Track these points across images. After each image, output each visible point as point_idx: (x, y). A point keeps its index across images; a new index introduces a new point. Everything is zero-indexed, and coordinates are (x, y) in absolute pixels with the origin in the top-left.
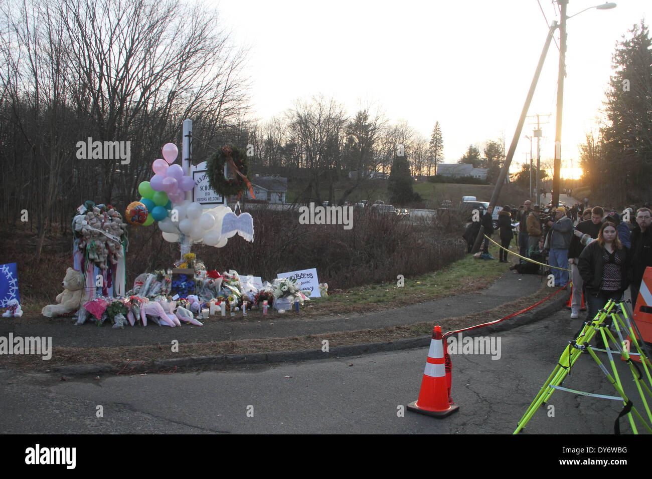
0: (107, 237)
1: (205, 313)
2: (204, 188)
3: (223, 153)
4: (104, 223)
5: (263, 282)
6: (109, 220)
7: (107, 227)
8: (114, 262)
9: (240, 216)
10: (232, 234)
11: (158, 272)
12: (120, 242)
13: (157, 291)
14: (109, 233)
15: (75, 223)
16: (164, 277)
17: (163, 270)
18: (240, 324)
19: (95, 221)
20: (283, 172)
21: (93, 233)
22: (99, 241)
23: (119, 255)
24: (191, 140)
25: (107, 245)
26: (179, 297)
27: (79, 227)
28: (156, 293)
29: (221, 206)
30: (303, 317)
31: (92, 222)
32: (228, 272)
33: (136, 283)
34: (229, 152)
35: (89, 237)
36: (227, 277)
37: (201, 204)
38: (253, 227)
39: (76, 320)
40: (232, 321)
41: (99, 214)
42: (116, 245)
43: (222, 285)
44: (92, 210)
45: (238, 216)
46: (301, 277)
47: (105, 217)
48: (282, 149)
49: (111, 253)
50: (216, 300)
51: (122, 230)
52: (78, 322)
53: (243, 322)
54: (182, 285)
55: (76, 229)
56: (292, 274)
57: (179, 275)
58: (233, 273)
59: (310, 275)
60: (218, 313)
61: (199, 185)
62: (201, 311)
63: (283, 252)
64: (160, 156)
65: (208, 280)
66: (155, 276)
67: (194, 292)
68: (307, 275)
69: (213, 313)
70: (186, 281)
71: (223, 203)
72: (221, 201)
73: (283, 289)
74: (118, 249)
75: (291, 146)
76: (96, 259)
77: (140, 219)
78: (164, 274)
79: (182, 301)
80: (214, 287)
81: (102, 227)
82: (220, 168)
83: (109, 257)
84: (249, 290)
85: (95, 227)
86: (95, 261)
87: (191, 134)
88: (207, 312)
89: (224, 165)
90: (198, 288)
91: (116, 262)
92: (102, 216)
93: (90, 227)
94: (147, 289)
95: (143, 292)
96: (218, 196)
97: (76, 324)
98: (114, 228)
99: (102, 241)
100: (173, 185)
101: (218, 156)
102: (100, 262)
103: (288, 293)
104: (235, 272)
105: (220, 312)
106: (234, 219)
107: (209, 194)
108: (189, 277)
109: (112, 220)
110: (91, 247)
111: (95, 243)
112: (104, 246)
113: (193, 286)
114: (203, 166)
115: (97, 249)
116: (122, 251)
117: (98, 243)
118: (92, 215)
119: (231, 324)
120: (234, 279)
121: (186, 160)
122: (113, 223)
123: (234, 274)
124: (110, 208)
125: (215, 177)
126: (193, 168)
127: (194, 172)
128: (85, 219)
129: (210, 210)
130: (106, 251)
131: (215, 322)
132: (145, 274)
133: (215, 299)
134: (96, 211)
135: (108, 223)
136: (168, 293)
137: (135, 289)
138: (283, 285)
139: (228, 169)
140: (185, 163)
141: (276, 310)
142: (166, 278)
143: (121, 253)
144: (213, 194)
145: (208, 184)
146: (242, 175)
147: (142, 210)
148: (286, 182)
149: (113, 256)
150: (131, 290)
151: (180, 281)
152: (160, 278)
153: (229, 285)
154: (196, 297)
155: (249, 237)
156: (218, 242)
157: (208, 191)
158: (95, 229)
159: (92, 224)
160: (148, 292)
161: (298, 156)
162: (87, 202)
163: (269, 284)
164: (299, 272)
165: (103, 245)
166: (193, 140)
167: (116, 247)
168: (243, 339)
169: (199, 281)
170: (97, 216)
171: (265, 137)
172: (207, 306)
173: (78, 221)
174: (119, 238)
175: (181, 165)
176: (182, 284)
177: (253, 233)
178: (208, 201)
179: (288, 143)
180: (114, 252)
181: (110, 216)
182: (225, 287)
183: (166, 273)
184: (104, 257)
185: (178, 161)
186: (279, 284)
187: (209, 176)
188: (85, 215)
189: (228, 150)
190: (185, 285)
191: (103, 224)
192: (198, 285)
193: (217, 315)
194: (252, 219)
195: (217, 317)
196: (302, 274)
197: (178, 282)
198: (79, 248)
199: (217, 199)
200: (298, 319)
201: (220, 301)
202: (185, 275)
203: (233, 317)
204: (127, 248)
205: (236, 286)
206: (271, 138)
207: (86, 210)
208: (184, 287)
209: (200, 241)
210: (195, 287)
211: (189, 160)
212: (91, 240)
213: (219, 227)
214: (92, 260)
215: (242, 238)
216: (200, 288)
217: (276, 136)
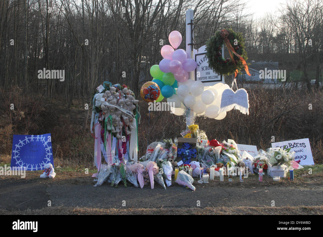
0: (122, 112)
1: (206, 178)
2: (205, 68)
3: (220, 36)
4: (119, 99)
5: (258, 150)
6: (124, 97)
7: (122, 103)
8: (128, 132)
9: (236, 91)
10: (229, 108)
11: (166, 141)
12: (133, 116)
13: (164, 157)
14: (123, 108)
15: (95, 100)
16: (171, 145)
17: (171, 139)
18: (237, 189)
19: (112, 98)
20: (275, 57)
21: (109, 109)
22: (115, 115)
23: (132, 127)
24: (193, 28)
25: (122, 118)
26: (182, 163)
27: (98, 103)
28: (164, 159)
29: (220, 84)
30: (298, 185)
31: (109, 99)
32: (227, 141)
33: (148, 150)
34: (226, 35)
35: (107, 111)
36: (226, 145)
37: (203, 82)
38: (248, 101)
39: (96, 182)
40: (230, 186)
41: (115, 92)
42: (129, 118)
43: (221, 153)
44: (109, 89)
45: (235, 91)
46: (294, 146)
47: (120, 95)
48: (274, 38)
49: (125, 125)
50: (216, 166)
51: (134, 106)
52: (97, 183)
53: (239, 188)
54: (186, 153)
55: (96, 105)
56: (286, 143)
57: (183, 144)
58: (230, 142)
59: (303, 144)
60: (217, 178)
61: (201, 66)
62: (202, 177)
63: (276, 123)
64: (167, 43)
65: (208, 148)
66: (164, 144)
67: (197, 158)
68: (300, 144)
69: (212, 178)
70: (189, 149)
71: (221, 80)
72: (219, 79)
73: (277, 157)
74: (131, 121)
75: (281, 36)
76: (113, 130)
77: (152, 97)
78: (172, 143)
79: (186, 167)
80: (214, 155)
81: (117, 103)
82: (218, 49)
83: (123, 128)
84: (245, 158)
85: (111, 103)
86: (113, 132)
87: (193, 22)
88: (207, 177)
89: (221, 46)
90: (200, 155)
91: (130, 132)
92: (118, 94)
93: (107, 104)
94: (156, 156)
95: (153, 158)
96: (217, 75)
97: (95, 186)
98: (127, 104)
99: (118, 116)
100: (178, 66)
101: (215, 39)
102: (116, 133)
103: (282, 161)
104: (233, 141)
105: (219, 177)
106: (231, 95)
107: (209, 74)
108: (192, 146)
109: (126, 97)
110: (108, 120)
111: (112, 117)
112: (120, 119)
113: (195, 153)
114: (203, 49)
115: (113, 122)
116: (135, 123)
117: (114, 116)
118: (109, 93)
119: (229, 189)
120: (231, 147)
121: (189, 45)
122: (126, 100)
123: (232, 143)
124: (124, 87)
125: (213, 57)
126: (195, 52)
127: (196, 55)
128: (103, 97)
129: (211, 87)
130: (121, 123)
131: (213, 186)
132: (156, 142)
133: (214, 165)
134: (113, 90)
135: (122, 100)
136: (174, 159)
137: (147, 155)
138: (277, 153)
139: (225, 50)
140: (188, 47)
141: (271, 178)
142: (172, 146)
143: (134, 125)
144: (212, 73)
145: (207, 65)
146: (238, 55)
147: (154, 90)
148: (278, 66)
149: (127, 128)
150: (144, 156)
151: (185, 149)
152: (168, 146)
153: (227, 152)
154: (197, 163)
155: (245, 111)
156: (218, 115)
157: (208, 71)
158: (112, 105)
159: (109, 101)
160: (157, 158)
161: (287, 44)
162: (105, 82)
163: (264, 152)
164: (292, 142)
165: (118, 119)
166: (194, 27)
167: (129, 120)
168: (239, 206)
169: (201, 149)
170: (113, 94)
171: (260, 30)
172: (207, 172)
173: (98, 98)
174: (132, 113)
175: (185, 50)
176: (187, 151)
177: (249, 107)
178: (208, 80)
179: (279, 33)
180: (128, 124)
181: (125, 94)
182: (223, 154)
183: (173, 142)
184: (119, 129)
185: (183, 46)
186: (273, 153)
187: (209, 57)
188: (103, 94)
189: (225, 33)
190: (188, 152)
191: (118, 101)
192: (200, 153)
193: (216, 180)
194: (247, 94)
195: (216, 182)
196: (294, 143)
197: (182, 150)
198: (99, 121)
199: (216, 77)
200: (293, 188)
201: (219, 167)
202: (188, 143)
203: (230, 182)
204: (139, 121)
205: (234, 154)
206: (265, 30)
207: (104, 89)
208: (187, 154)
209: (202, 114)
210: (198, 154)
211: (191, 44)
212: (109, 115)
213: (218, 101)
214: (110, 131)
215: (238, 111)
216: (202, 155)
217: (268, 27)
